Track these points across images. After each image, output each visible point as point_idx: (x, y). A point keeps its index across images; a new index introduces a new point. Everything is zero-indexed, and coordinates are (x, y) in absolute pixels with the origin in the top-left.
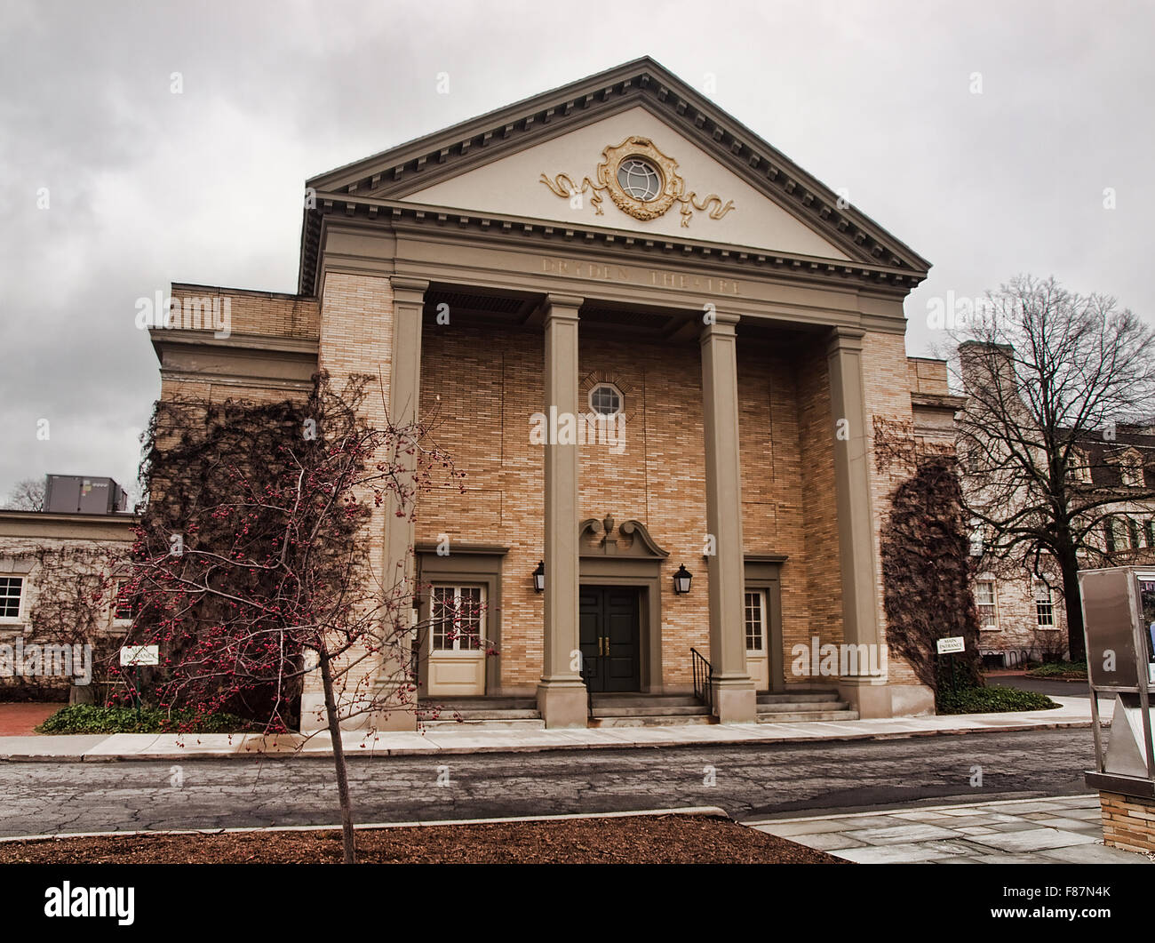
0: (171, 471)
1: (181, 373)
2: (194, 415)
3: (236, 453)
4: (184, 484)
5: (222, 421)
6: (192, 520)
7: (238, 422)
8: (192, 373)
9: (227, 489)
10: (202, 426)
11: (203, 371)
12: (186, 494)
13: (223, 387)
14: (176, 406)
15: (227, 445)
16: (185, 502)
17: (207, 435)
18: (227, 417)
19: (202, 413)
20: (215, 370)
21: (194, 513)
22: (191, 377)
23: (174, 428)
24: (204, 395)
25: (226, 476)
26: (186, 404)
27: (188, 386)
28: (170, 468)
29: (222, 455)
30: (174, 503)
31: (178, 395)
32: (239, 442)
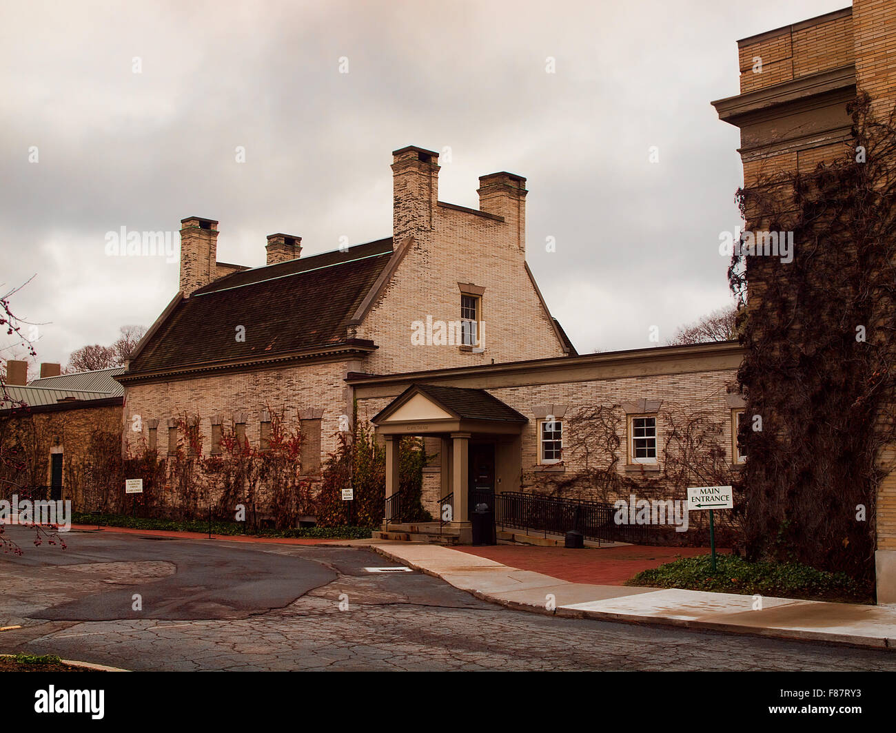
0: (765, 270)
1: (761, 147)
2: (782, 195)
3: (837, 232)
4: (780, 284)
5: (814, 195)
6: (794, 327)
7: (834, 191)
8: (773, 144)
9: (831, 281)
10: (793, 207)
11: (786, 137)
12: (785, 295)
13: (811, 152)
14: (761, 190)
15: (825, 225)
16: (784, 307)
17: (799, 217)
18: (820, 188)
19: (790, 191)
20: (799, 133)
21: (795, 318)
22: (773, 149)
23: (762, 218)
24: (790, 168)
25: (828, 264)
26: (772, 185)
27: (772, 162)
28: (764, 268)
29: (821, 238)
30: (773, 310)
31: (762, 176)
32: (838, 217)
